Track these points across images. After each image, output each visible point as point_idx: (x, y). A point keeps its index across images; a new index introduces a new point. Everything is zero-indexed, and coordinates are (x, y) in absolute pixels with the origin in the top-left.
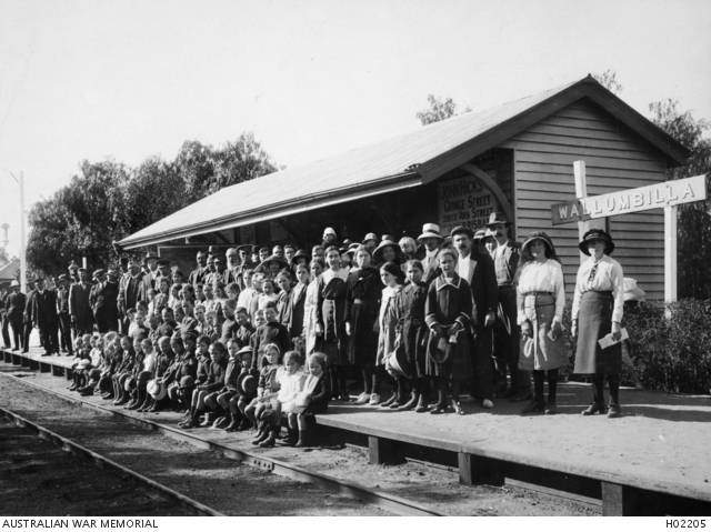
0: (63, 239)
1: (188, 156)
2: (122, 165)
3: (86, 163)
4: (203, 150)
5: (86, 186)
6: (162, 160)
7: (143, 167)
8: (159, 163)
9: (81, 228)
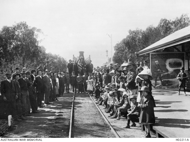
0: (123, 54)
1: (162, 24)
2: (141, 30)
3: (130, 30)
4: (167, 22)
5: (130, 38)
6: (153, 26)
7: (147, 29)
8: (152, 28)
9: (128, 51)
